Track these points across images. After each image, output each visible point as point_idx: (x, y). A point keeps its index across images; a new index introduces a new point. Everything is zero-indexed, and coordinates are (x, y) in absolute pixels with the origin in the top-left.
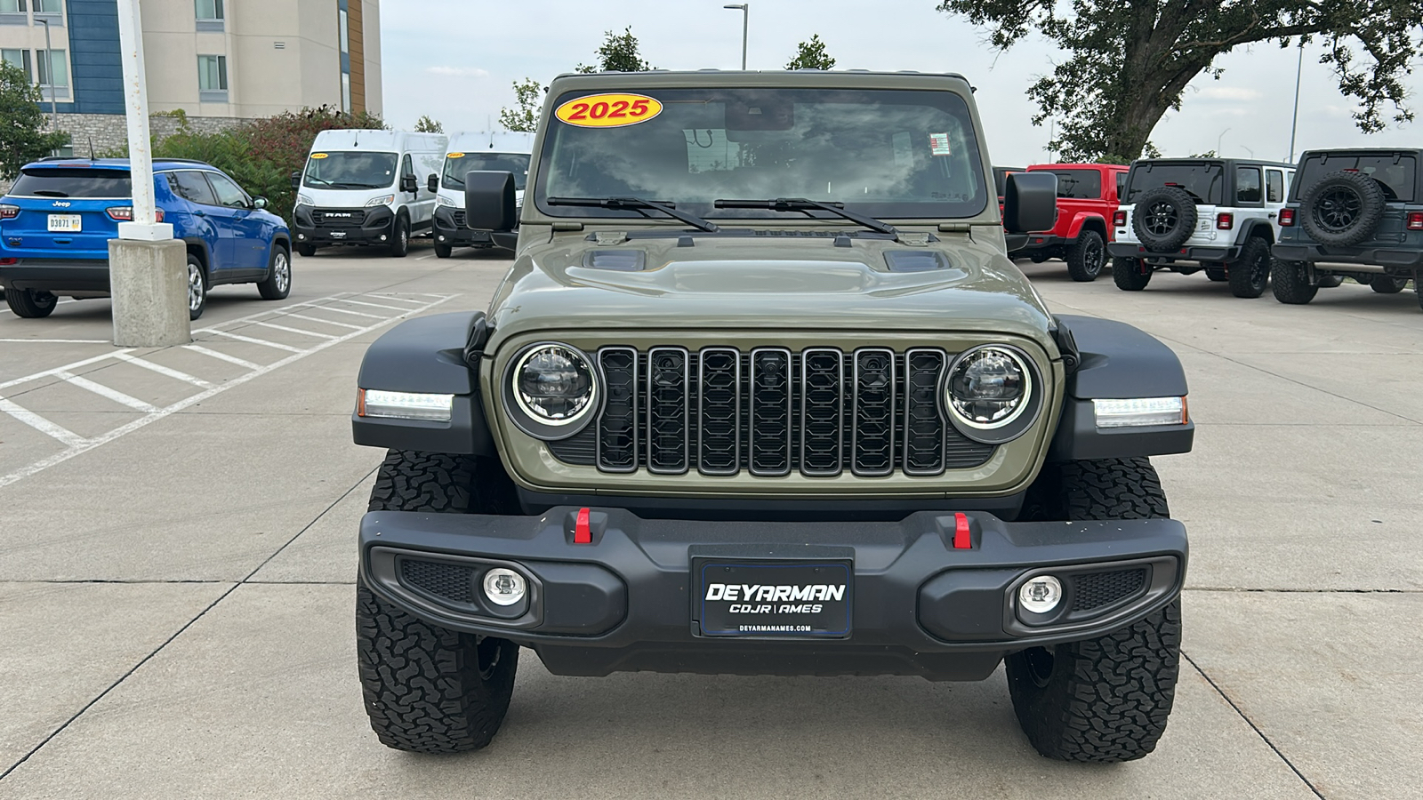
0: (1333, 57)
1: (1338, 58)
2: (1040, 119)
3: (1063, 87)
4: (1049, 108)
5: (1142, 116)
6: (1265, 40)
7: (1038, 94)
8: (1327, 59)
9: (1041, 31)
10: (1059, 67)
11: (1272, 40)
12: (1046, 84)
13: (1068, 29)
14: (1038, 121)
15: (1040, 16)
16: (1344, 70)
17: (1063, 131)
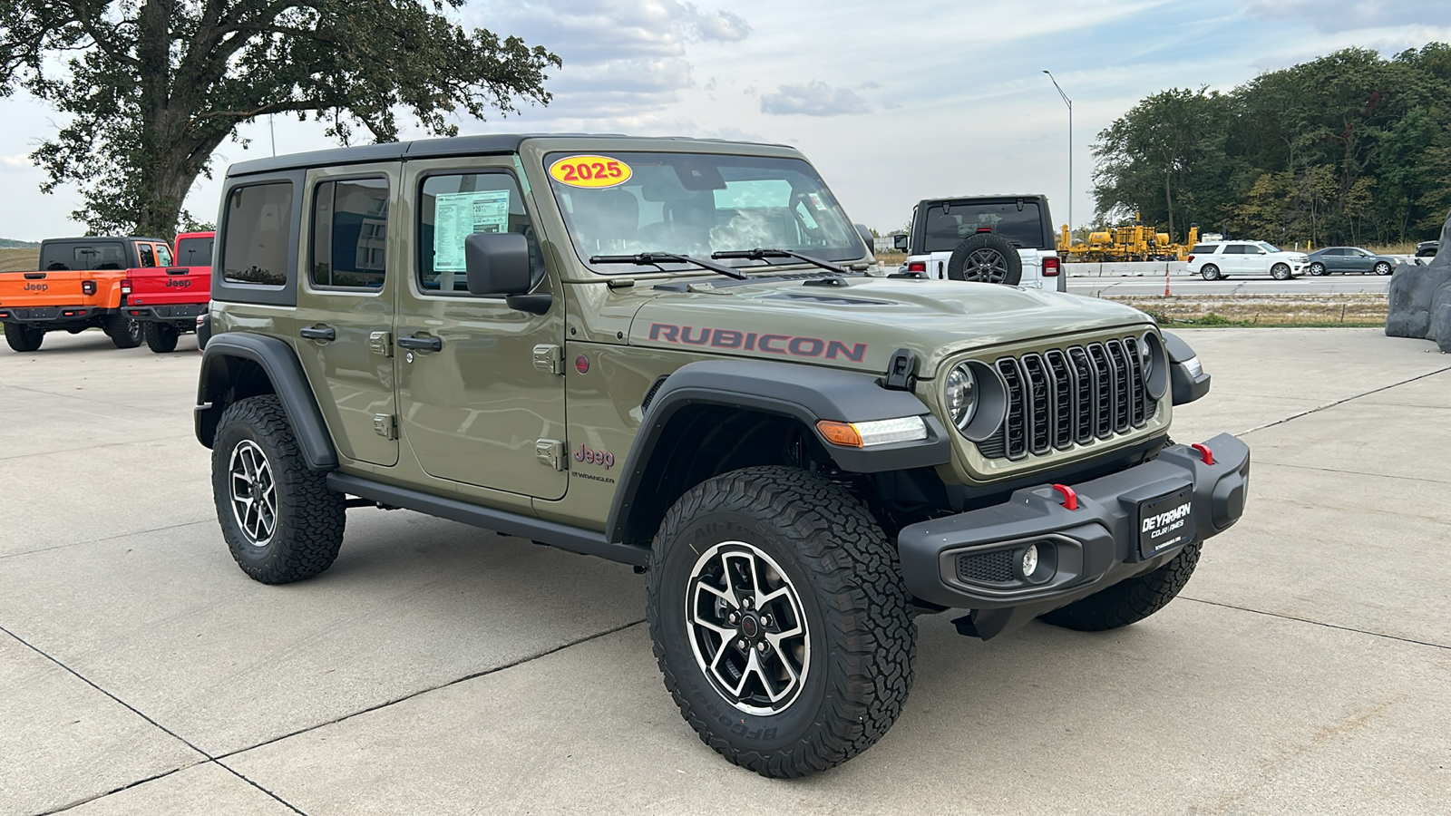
0: (335, 131)
1: (340, 132)
2: (49, 186)
3: (72, 152)
4: (58, 175)
5: (172, 184)
6: (284, 113)
7: (44, 159)
8: (331, 133)
9: (29, 90)
10: (64, 131)
11: (289, 113)
12: (51, 150)
13: (66, 91)
14: (48, 188)
15: (26, 75)
16: (346, 143)
17: (88, 200)
